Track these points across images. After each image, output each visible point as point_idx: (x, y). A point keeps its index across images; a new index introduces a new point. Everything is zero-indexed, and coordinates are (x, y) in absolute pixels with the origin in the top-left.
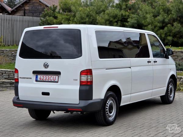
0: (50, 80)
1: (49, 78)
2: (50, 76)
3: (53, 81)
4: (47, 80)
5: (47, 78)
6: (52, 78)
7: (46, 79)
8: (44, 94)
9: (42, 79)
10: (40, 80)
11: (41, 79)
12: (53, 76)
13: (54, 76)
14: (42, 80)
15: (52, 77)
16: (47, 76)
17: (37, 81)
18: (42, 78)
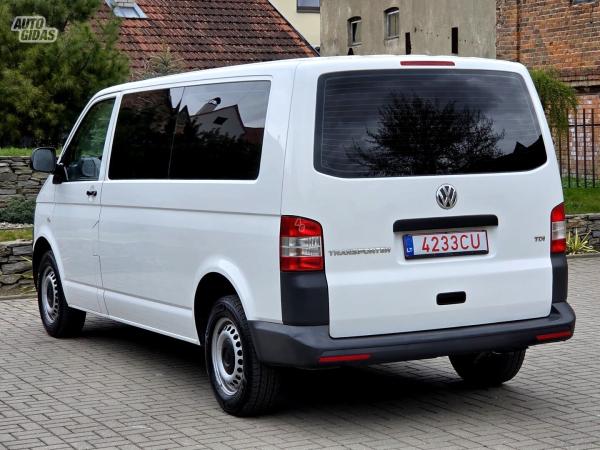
0: (460, 250)
1: (455, 242)
2: (459, 235)
3: (471, 249)
4: (450, 250)
5: (451, 243)
6: (467, 242)
7: (445, 247)
8: (444, 299)
9: (431, 248)
10: (425, 252)
11: (428, 249)
12: (468, 234)
13: (475, 234)
14: (431, 252)
15: (468, 239)
16: (449, 236)
17: (410, 256)
18: (431, 244)
